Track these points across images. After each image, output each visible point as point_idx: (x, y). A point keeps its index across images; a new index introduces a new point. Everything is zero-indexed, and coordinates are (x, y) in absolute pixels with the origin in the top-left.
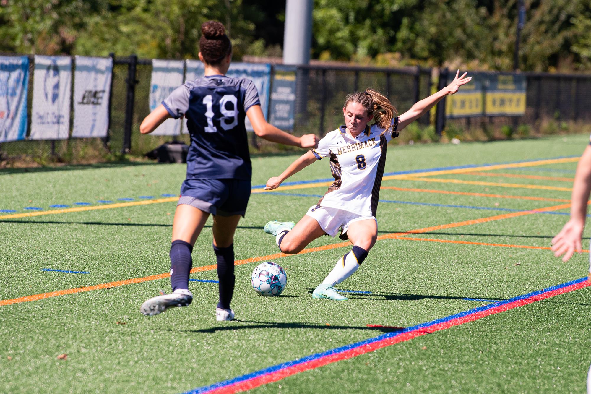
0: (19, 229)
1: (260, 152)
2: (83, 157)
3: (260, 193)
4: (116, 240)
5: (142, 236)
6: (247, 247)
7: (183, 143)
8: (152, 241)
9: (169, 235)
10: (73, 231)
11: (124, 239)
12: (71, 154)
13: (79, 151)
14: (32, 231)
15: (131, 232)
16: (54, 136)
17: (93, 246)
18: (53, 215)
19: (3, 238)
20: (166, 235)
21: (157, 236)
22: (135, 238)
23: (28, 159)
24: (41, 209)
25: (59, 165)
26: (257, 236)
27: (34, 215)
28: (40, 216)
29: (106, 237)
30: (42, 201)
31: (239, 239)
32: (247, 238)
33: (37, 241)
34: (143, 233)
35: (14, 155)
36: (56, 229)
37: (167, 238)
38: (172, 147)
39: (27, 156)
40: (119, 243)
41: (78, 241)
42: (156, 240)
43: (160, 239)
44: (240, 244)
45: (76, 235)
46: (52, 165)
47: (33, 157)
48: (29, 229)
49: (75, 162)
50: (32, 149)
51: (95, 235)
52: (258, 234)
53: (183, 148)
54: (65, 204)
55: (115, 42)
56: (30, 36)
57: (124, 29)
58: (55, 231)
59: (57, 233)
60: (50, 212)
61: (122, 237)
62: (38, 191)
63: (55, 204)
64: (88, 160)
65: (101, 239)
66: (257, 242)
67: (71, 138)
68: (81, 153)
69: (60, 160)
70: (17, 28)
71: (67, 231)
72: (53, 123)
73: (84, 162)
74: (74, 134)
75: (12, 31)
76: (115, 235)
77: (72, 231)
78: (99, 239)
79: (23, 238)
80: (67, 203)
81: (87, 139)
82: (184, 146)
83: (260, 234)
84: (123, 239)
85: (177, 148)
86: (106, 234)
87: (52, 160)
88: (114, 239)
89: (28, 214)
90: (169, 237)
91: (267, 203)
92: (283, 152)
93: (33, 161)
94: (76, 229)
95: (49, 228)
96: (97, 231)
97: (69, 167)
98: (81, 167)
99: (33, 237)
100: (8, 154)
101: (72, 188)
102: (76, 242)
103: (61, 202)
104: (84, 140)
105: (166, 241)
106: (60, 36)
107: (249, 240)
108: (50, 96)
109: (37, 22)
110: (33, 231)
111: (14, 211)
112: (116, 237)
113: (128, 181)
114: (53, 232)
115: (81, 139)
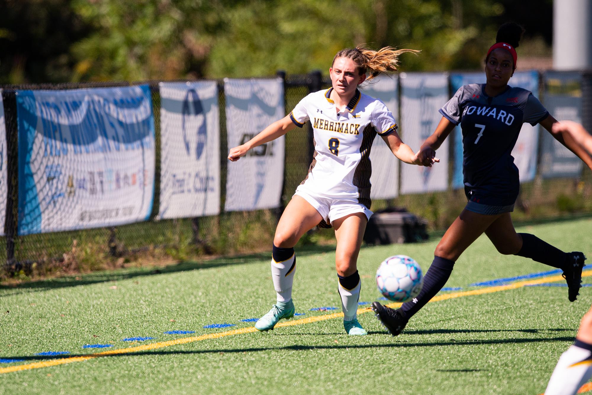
0: (163, 368)
1: (528, 217)
2: (245, 244)
3: (539, 285)
4: (320, 376)
5: (360, 369)
6: (533, 376)
7: (403, 211)
8: (378, 374)
9: (403, 363)
10: (248, 365)
11: (331, 375)
12: (225, 241)
13: (238, 234)
14: (183, 370)
15: (341, 362)
16: (198, 212)
17: (284, 388)
18: (212, 340)
19: (139, 383)
20: (398, 364)
21: (385, 366)
22: (349, 372)
23: (157, 251)
24: (191, 333)
25: (207, 259)
26: (546, 358)
27: (182, 342)
28: (192, 344)
29: (302, 372)
30: (191, 320)
31: (517, 364)
32: (530, 361)
33: (194, 385)
34: (361, 362)
35: (136, 247)
36: (221, 364)
37: (401, 369)
38: (385, 217)
39: (155, 247)
40: (325, 381)
41: (260, 382)
42: (384, 373)
43: (389, 371)
44: (520, 372)
45: (254, 371)
46: (195, 260)
47: (165, 247)
48: (178, 367)
49: (232, 253)
50: (164, 235)
51: (284, 370)
52: (547, 354)
53: (404, 219)
54: (227, 321)
55: (273, 50)
56: (138, 50)
57: (287, 27)
58: (219, 367)
59: (224, 370)
60: (205, 337)
61: (327, 371)
62: (181, 303)
63: (213, 323)
64: (253, 247)
65: (294, 376)
66: (547, 367)
67: (223, 214)
68: (242, 237)
69: (208, 251)
70: (117, 38)
71: (239, 367)
72: (197, 190)
73: (247, 251)
74: (229, 206)
75: (108, 44)
76: (317, 368)
77: (246, 365)
78: (292, 376)
79: (171, 381)
80: (232, 320)
81: (249, 212)
82: (406, 215)
83: (550, 353)
84: (329, 374)
85: (395, 218)
86: (301, 367)
87: (197, 252)
88: (316, 375)
89: (172, 343)
90: (404, 368)
91: (553, 301)
92: (567, 214)
93: (166, 255)
94: (253, 361)
95: (209, 362)
96: (287, 364)
97: (223, 261)
98: (242, 260)
99: (186, 380)
100: (126, 246)
101: (234, 295)
102: (256, 383)
103: (221, 320)
104: (245, 215)
105: (399, 373)
106: (184, 46)
107: (533, 365)
108: (193, 146)
109: (148, 27)
110: (185, 369)
111: (151, 339)
112: (318, 371)
113: (321, 279)
114: (217, 370)
115: (240, 213)
